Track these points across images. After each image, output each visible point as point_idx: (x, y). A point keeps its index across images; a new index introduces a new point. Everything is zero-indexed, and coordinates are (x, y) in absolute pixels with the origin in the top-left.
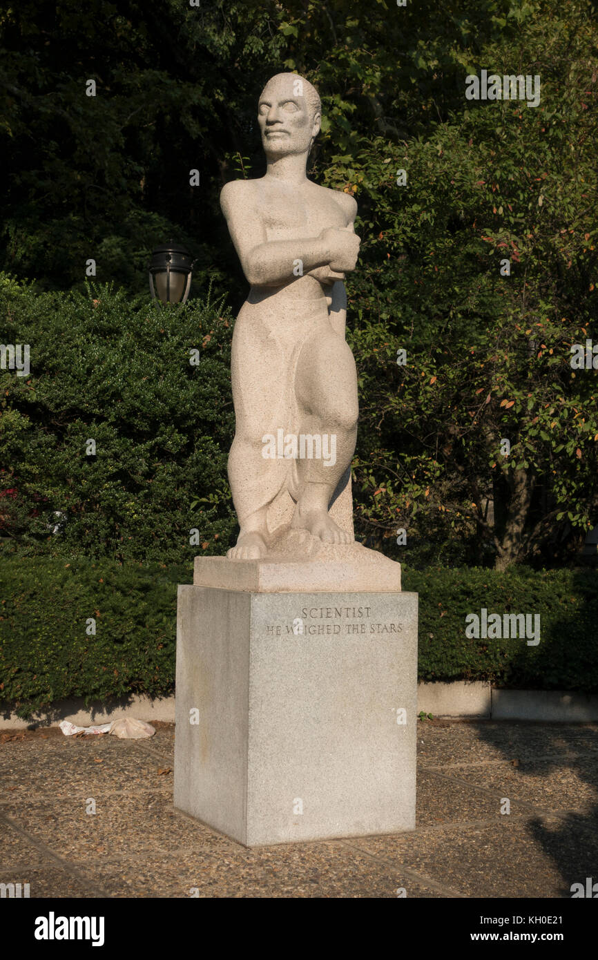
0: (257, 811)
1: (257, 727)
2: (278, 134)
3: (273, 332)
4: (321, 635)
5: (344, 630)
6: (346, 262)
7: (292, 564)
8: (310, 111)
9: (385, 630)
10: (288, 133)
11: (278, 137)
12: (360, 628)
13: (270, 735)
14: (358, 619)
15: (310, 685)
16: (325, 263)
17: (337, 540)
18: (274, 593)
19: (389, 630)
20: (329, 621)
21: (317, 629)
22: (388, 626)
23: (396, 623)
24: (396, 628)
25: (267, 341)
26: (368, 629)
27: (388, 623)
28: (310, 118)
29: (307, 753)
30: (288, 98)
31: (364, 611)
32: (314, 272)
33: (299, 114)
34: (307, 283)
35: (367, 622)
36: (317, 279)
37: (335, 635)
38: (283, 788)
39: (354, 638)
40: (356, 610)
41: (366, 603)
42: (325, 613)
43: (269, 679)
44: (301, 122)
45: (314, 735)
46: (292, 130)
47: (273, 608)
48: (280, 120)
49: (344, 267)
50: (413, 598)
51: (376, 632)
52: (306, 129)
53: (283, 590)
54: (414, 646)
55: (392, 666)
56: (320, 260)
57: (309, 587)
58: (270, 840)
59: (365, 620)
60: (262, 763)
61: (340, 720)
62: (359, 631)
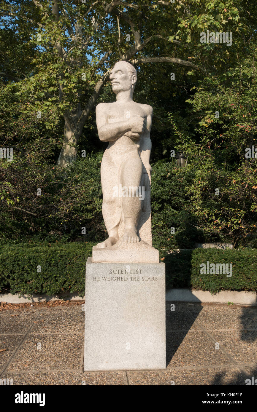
0: (88, 356)
1: (89, 319)
2: (115, 83)
3: (113, 159)
4: (118, 281)
5: (129, 279)
6: (137, 129)
7: (107, 251)
8: (129, 74)
9: (149, 280)
10: (119, 83)
11: (115, 85)
12: (137, 278)
13: (94, 323)
14: (136, 275)
15: (114, 302)
16: (129, 130)
17: (129, 241)
18: (100, 263)
19: (151, 279)
20: (122, 275)
21: (116, 278)
22: (151, 278)
23: (155, 277)
24: (155, 279)
25: (111, 163)
26: (141, 279)
27: (151, 276)
28: (130, 77)
29: (112, 331)
30: (118, 69)
31: (139, 271)
32: (126, 134)
33: (123, 75)
34: (124, 139)
35: (141, 276)
36: (128, 137)
37: (125, 281)
38: (101, 346)
39: (134, 283)
40: (135, 271)
41: (139, 268)
42: (120, 272)
43: (94, 299)
44: (125, 78)
45: (115, 324)
46: (121, 81)
47: (96, 269)
48: (115, 78)
49: (137, 131)
50: (163, 265)
51: (145, 280)
52: (128, 81)
53: (103, 261)
54: (163, 287)
55: (153, 295)
56: (126, 128)
57: (115, 260)
58: (95, 369)
59: (139, 275)
60: (91, 335)
61: (128, 318)
62: (137, 280)
